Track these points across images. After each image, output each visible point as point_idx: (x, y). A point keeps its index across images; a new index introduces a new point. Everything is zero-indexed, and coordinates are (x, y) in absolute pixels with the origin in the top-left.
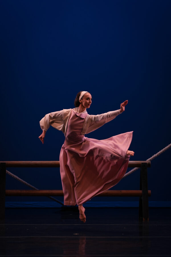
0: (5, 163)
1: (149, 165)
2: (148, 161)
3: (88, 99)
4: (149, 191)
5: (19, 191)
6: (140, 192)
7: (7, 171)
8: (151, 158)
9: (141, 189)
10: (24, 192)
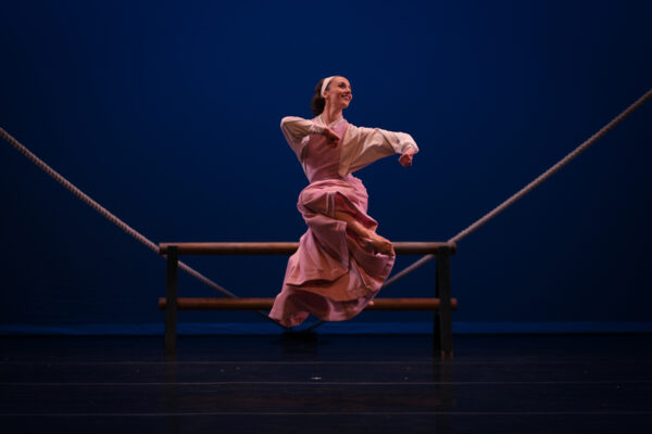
0: (176, 247)
1: (452, 250)
2: (451, 242)
3: (342, 85)
4: (454, 301)
5: (203, 301)
6: (436, 301)
7: (179, 262)
8: (456, 238)
9: (437, 297)
10: (213, 301)
